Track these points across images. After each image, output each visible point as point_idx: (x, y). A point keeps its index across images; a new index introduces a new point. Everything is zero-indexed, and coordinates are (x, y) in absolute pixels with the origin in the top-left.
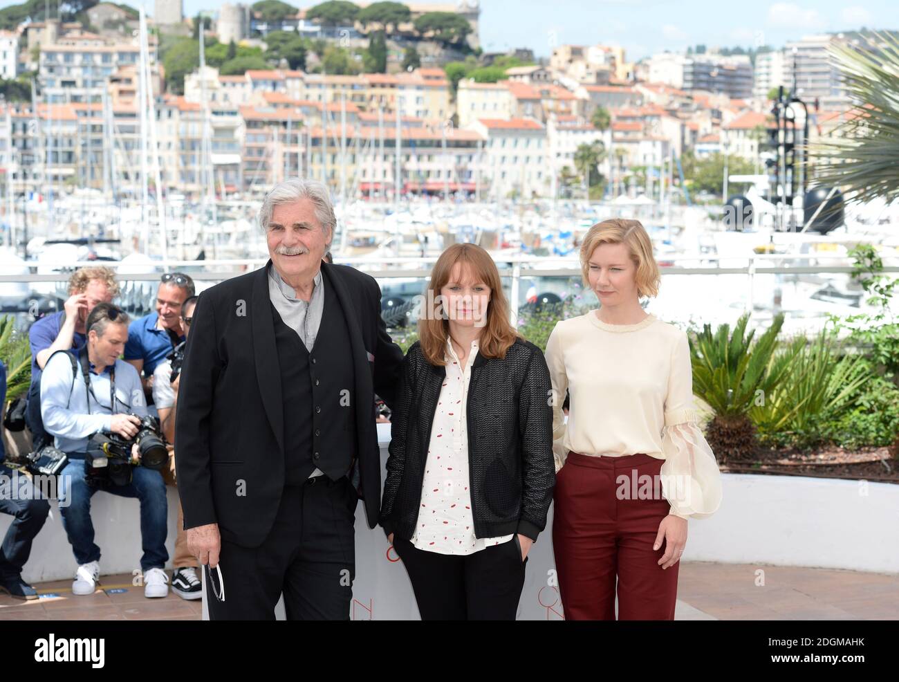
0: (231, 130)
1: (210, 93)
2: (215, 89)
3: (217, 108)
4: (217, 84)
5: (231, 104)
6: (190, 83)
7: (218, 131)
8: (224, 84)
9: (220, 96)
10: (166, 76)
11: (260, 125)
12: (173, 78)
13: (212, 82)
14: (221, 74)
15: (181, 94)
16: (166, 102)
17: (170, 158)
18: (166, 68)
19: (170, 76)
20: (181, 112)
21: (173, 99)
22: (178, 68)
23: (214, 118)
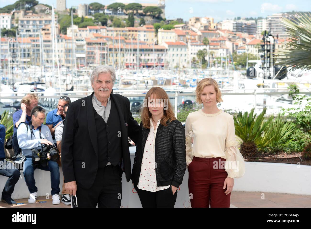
0: (82, 46)
1: (75, 34)
2: (77, 32)
3: (78, 39)
4: (78, 31)
5: (82, 37)
6: (69, 30)
7: (78, 46)
8: (80, 31)
9: (78, 35)
10: (60, 28)
11: (92, 44)
12: (63, 29)
13: (76, 30)
14: (79, 27)
15: (66, 34)
16: (60, 37)
17: (62, 55)
18: (61, 25)
19: (62, 28)
20: (66, 40)
21: (63, 36)
22: (65, 25)
23: (77, 42)
